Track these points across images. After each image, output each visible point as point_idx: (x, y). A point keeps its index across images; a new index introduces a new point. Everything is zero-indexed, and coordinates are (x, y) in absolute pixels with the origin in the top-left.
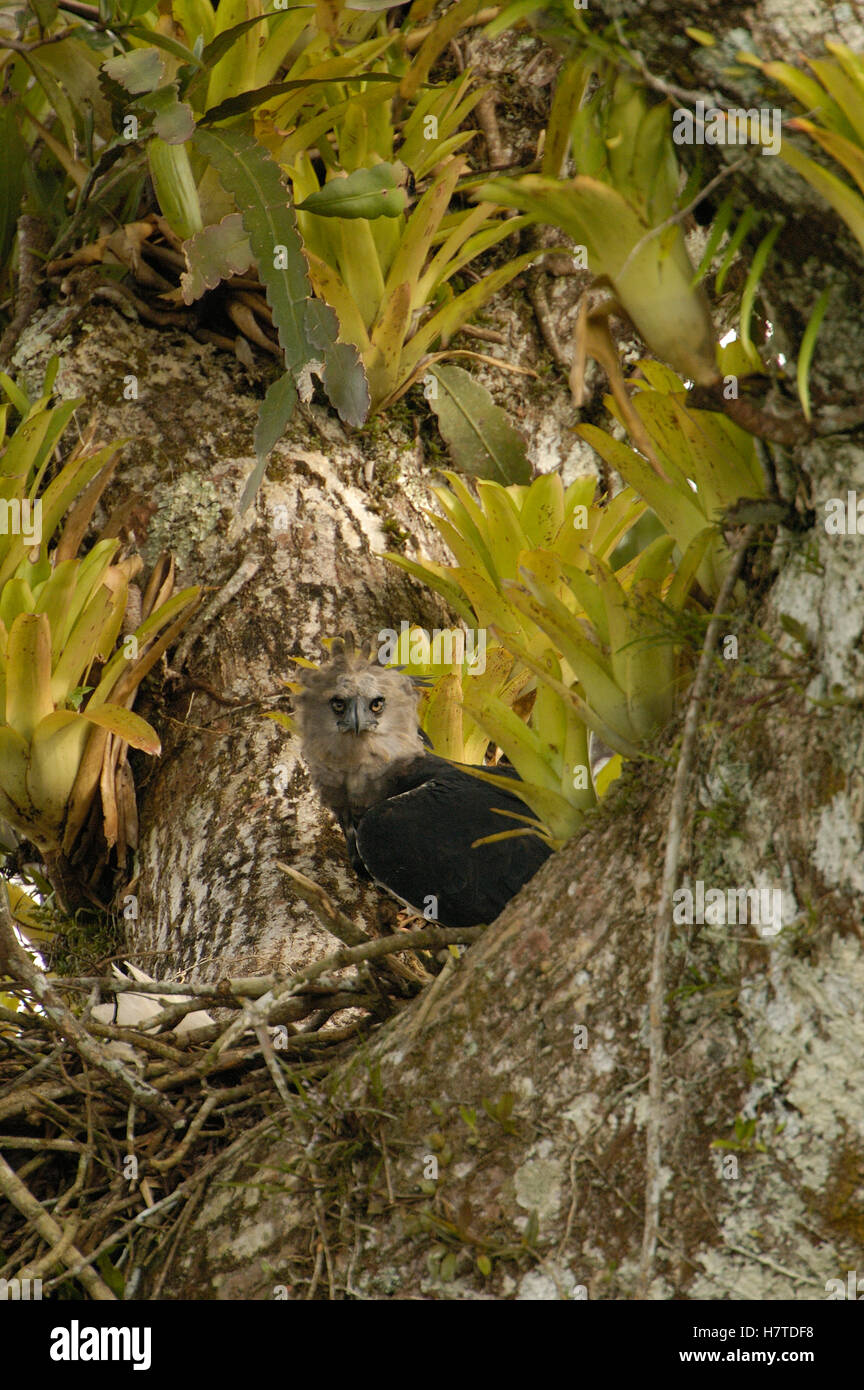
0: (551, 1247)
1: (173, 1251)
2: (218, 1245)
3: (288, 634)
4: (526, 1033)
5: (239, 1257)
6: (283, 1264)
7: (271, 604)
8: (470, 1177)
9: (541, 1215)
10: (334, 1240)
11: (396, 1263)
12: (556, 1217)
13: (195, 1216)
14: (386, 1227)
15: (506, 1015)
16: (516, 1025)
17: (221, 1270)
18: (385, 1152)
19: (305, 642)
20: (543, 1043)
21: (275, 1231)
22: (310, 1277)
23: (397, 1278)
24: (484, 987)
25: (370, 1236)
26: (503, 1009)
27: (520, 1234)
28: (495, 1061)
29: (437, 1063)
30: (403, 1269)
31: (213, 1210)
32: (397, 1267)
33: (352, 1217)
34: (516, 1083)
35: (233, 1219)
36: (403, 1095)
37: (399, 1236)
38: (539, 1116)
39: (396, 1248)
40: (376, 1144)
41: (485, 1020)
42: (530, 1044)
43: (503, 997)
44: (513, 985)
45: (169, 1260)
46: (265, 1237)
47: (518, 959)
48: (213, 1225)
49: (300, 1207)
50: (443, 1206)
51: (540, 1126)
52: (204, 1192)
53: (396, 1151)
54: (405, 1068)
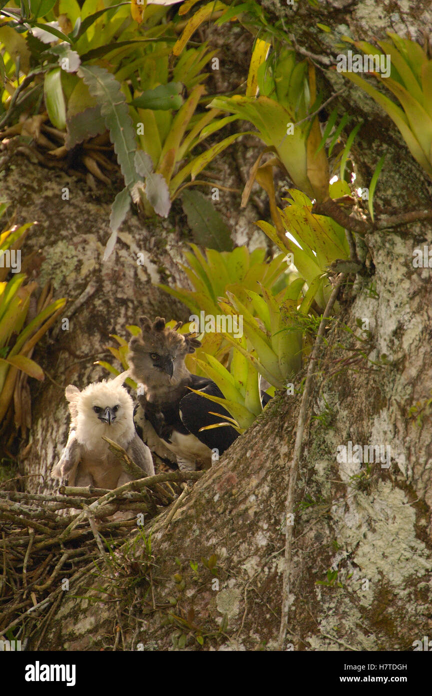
0: (234, 632)
1: (45, 630)
2: (67, 627)
3: (110, 323)
4: (224, 525)
5: (77, 634)
6: (99, 638)
7: (101, 308)
8: (194, 597)
9: (229, 616)
10: (125, 626)
11: (156, 639)
12: (237, 617)
13: (56, 613)
14: (151, 621)
15: (214, 516)
16: (219, 520)
17: (68, 640)
18: (151, 583)
19: (118, 327)
20: (232, 530)
21: (96, 621)
22: (113, 645)
23: (156, 646)
24: (203, 501)
25: (143, 625)
26: (213, 513)
27: (218, 626)
28: (208, 539)
29: (179, 539)
30: (159, 642)
31: (65, 610)
32: (157, 641)
33: (135, 615)
34: (218, 550)
35: (75, 615)
36: (161, 555)
37: (157, 625)
38: (229, 567)
39: (156, 631)
40: (147, 579)
41: (204, 518)
42: (225, 531)
43: (213, 507)
44: (218, 501)
45: (42, 635)
46: (91, 624)
47: (221, 488)
48: (65, 617)
49: (109, 609)
50: (180, 611)
51: (230, 572)
52: (61, 601)
53: (157, 583)
54: (163, 541)
